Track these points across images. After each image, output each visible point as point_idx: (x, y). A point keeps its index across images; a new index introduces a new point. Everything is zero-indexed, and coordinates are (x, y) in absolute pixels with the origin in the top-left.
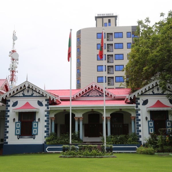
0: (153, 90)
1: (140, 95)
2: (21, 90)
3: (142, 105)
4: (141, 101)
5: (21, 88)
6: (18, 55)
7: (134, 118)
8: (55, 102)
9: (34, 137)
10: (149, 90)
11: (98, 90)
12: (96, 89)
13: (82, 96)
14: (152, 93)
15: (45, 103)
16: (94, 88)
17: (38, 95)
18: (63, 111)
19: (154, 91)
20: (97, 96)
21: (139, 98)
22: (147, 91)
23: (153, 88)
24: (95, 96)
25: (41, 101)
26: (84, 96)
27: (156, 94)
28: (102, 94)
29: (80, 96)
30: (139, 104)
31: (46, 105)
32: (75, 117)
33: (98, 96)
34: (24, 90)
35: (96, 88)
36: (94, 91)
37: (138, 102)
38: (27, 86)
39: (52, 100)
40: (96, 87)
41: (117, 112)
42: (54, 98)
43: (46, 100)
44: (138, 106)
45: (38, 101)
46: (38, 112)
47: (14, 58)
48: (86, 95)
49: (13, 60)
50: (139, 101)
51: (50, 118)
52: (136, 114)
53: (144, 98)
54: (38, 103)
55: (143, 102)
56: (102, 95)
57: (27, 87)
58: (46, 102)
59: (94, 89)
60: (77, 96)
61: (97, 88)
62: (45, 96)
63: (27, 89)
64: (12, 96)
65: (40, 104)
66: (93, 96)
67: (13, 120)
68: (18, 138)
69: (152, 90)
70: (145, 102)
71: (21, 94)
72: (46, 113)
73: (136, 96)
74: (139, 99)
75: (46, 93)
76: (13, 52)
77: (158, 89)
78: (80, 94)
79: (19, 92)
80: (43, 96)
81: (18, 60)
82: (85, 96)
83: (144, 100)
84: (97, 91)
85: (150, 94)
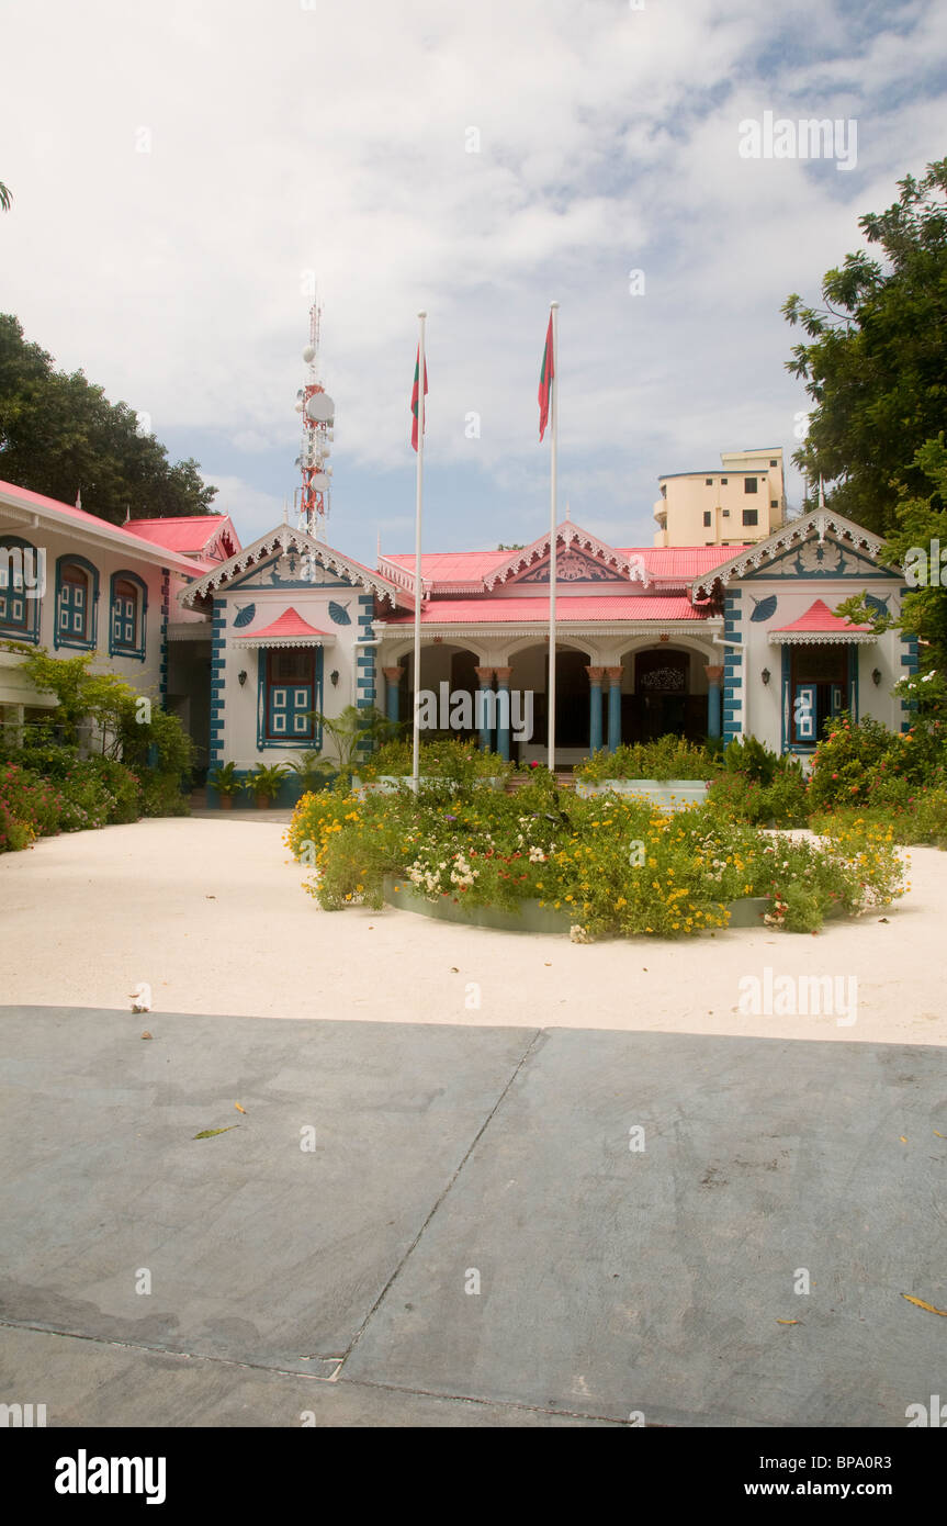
0: (799, 558)
1: (740, 579)
2: (265, 560)
3: (752, 619)
4: (744, 605)
5: (264, 552)
6: (330, 404)
7: (718, 673)
8: (394, 606)
9: (318, 744)
10: (779, 558)
11: (587, 553)
12: (576, 551)
13: (523, 581)
14: (793, 570)
15: (356, 611)
16: (568, 545)
17: (330, 579)
18: (432, 643)
19: (802, 562)
20: (583, 579)
21: (740, 590)
22: (772, 562)
23: (798, 548)
24: (577, 580)
25: (342, 604)
26: (528, 578)
27: (811, 575)
28: (603, 573)
29: (514, 579)
30: (738, 615)
31: (362, 621)
32: (476, 668)
33: (588, 580)
34: (276, 560)
35: (575, 546)
36: (571, 557)
37: (736, 608)
38: (285, 544)
39: (381, 599)
40: (576, 540)
41: (658, 648)
42: (390, 591)
43: (362, 600)
44: (735, 622)
45: (331, 603)
46: (331, 649)
47: (318, 416)
48: (539, 574)
49: (312, 426)
50: (738, 604)
51: (379, 673)
52: (726, 658)
53: (761, 590)
54: (330, 612)
55: (754, 605)
56: (602, 577)
57: (285, 550)
58: (363, 607)
59: (567, 550)
60: (498, 581)
61: (582, 546)
62: (356, 585)
63: (285, 555)
64: (234, 587)
65: (339, 614)
66: (566, 581)
67: (237, 679)
68: (258, 746)
69: (794, 558)
70: (765, 610)
71: (265, 578)
72: (362, 654)
73: (725, 583)
74: (737, 594)
75: (359, 572)
76: (310, 393)
77: (820, 554)
78: (510, 573)
79: (260, 570)
80: (345, 582)
81: (330, 424)
82: (535, 581)
83: (760, 598)
84: (582, 559)
85: (786, 572)
